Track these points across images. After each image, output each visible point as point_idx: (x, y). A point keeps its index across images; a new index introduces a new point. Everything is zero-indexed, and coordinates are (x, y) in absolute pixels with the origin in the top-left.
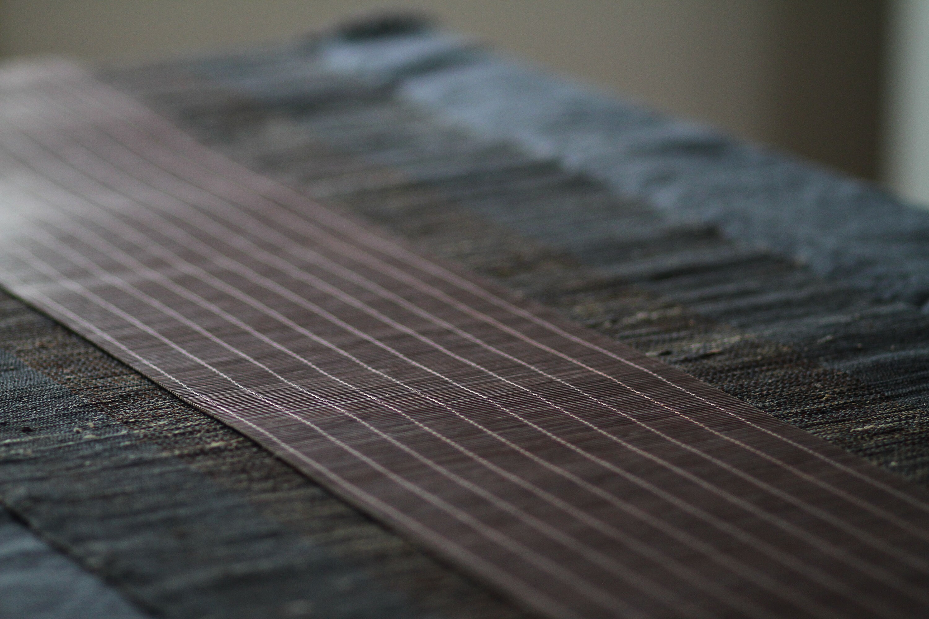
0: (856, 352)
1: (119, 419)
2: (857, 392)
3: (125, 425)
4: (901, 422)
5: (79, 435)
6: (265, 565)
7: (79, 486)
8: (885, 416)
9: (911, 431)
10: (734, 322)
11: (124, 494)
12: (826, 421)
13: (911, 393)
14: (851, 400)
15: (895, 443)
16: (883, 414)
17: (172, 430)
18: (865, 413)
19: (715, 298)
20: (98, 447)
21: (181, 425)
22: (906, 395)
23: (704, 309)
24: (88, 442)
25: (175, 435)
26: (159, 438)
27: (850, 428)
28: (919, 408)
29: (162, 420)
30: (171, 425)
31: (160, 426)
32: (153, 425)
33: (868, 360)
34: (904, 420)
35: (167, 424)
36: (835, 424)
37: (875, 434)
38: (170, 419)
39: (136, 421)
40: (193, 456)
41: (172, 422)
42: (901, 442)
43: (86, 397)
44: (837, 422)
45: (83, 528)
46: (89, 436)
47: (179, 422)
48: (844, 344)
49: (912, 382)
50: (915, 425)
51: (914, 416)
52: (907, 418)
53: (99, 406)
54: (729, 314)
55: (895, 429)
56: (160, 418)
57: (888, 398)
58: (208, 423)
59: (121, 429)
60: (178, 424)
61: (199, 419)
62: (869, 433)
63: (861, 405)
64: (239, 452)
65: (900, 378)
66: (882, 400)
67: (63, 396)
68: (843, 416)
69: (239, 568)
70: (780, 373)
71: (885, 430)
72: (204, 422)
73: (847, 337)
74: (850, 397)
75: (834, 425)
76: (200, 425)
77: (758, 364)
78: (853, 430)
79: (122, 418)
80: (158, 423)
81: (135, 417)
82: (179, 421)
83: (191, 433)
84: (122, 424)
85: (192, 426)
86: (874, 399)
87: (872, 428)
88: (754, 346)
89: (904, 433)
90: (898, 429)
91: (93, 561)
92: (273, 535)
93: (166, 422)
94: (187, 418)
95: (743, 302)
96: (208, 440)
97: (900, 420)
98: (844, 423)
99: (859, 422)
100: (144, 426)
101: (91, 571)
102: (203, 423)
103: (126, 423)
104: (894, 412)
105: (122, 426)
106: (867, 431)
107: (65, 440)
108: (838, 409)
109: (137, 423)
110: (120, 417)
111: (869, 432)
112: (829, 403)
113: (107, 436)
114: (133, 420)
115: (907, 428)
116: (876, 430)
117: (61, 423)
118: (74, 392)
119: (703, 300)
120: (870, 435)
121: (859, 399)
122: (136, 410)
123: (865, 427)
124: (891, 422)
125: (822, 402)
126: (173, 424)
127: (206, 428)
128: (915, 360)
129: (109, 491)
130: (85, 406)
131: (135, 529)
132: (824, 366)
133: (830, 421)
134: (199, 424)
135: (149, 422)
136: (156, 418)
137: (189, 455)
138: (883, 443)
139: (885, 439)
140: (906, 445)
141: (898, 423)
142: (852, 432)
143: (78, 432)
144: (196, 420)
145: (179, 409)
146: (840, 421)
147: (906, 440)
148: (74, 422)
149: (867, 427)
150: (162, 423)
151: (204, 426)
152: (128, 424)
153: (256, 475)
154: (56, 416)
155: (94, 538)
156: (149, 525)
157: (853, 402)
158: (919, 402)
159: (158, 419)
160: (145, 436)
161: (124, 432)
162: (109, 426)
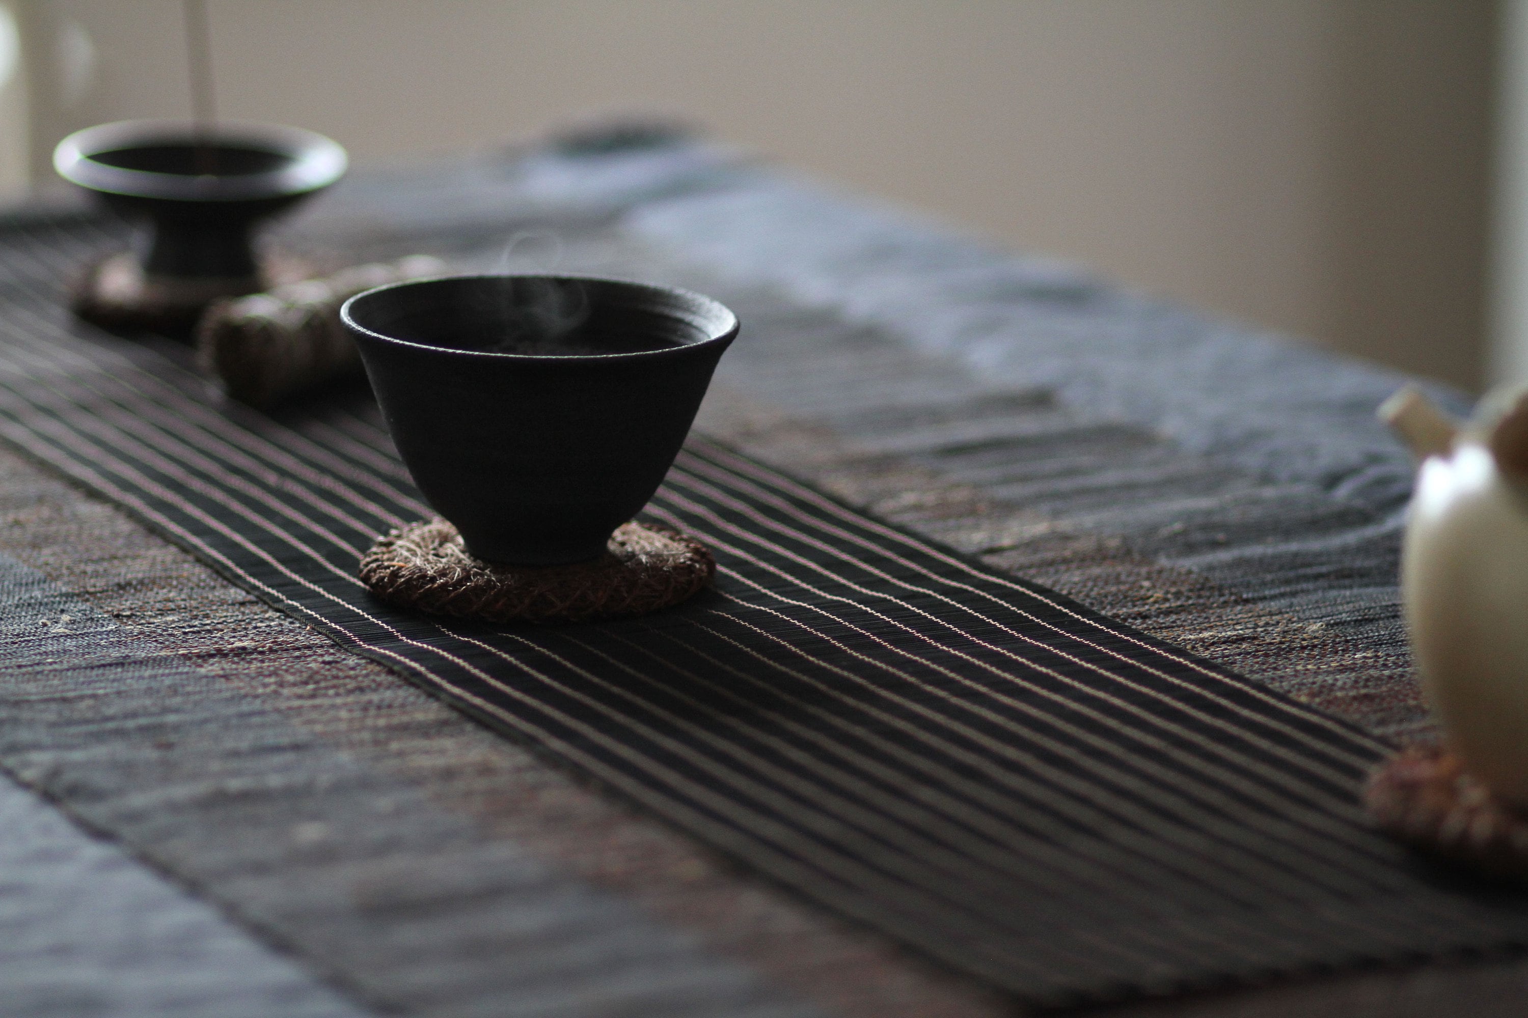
0: (1215, 545)
1: (107, 612)
2: (1203, 593)
3: (116, 618)
4: (1256, 630)
5: (45, 628)
6: (275, 781)
7: (31, 687)
8: (1235, 622)
9: (1268, 641)
10: (1045, 507)
11: (94, 696)
12: (1146, 628)
13: (1283, 595)
14: (1190, 602)
15: (1239, 654)
16: (1232, 620)
17: (183, 627)
18: (1206, 618)
19: (1025, 479)
20: (69, 644)
21: (197, 623)
22: (1273, 598)
23: (1004, 493)
24: (57, 637)
25: (185, 633)
26: (161, 635)
27: (1179, 636)
28: (1287, 613)
29: (171, 616)
30: (182, 622)
31: (166, 623)
32: (156, 621)
33: (1224, 556)
34: (1262, 627)
35: (177, 620)
36: (1159, 630)
37: (1213, 644)
38: (183, 614)
39: (132, 615)
40: (205, 657)
41: (184, 618)
42: (1250, 653)
43: (65, 584)
44: (1161, 628)
45: (24, 735)
46: (59, 629)
47: (196, 619)
48: (1198, 536)
49: (1287, 582)
50: (1276, 633)
51: (1278, 623)
52: (1267, 624)
53: (84, 595)
54: (1040, 498)
55: (1245, 637)
56: (169, 612)
57: (1247, 601)
58: (237, 622)
59: (108, 624)
60: (194, 621)
61: (226, 617)
62: (1204, 642)
63: (1205, 608)
64: (272, 656)
65: (1269, 577)
66: (1236, 602)
67: (33, 583)
68: (1174, 622)
69: (234, 784)
70: (1096, 571)
71: (1230, 639)
72: (232, 620)
73: (1206, 527)
74: (1189, 598)
75: (1156, 633)
76: (225, 623)
77: (1065, 561)
78: (1182, 638)
79: (112, 610)
80: (164, 619)
81: (131, 609)
82: (196, 617)
83: (209, 631)
84: (112, 618)
85: (213, 624)
86: (1225, 602)
87: (1211, 636)
88: (1066, 538)
89: (1256, 643)
90: (1249, 638)
91: (28, 775)
92: (296, 747)
93: (175, 618)
94: (208, 614)
95: (1065, 485)
96: (232, 640)
97: (1256, 626)
98: (1171, 630)
99: (1195, 629)
100: (143, 621)
101: (26, 786)
102: (229, 621)
103: (117, 616)
104: (1250, 617)
105: (110, 620)
106: (1202, 640)
107: (24, 634)
108: (1168, 613)
109: (134, 617)
110: (110, 609)
111: (1206, 640)
112: (1157, 606)
113: (86, 630)
114: (128, 613)
115: (1263, 637)
116: (1217, 638)
117: (23, 614)
118: (51, 577)
119: (1006, 481)
120: (1206, 644)
121: (1201, 601)
122: (136, 602)
123: (1200, 635)
124: (1241, 629)
125: (1147, 604)
126: (185, 621)
127: (232, 627)
128: (1296, 555)
129: (71, 694)
130: (61, 595)
131: (99, 737)
132: (1163, 562)
133: (1151, 627)
134: (224, 621)
135: (151, 617)
136: (162, 612)
137: (199, 656)
138: (1223, 654)
139: (1226, 649)
140: (1255, 656)
141: (1252, 630)
142: (1181, 641)
143: (45, 625)
144: (221, 617)
145: (199, 603)
146: (1166, 628)
147: (1257, 651)
148: (42, 614)
149: (1206, 634)
150: (170, 618)
151: (231, 625)
152: (120, 617)
153: (290, 678)
154: (17, 606)
155: (37, 746)
156: (120, 733)
157: (1192, 604)
158: (1291, 606)
159: (166, 614)
160: (141, 633)
161: (112, 627)
162: (92, 619)
